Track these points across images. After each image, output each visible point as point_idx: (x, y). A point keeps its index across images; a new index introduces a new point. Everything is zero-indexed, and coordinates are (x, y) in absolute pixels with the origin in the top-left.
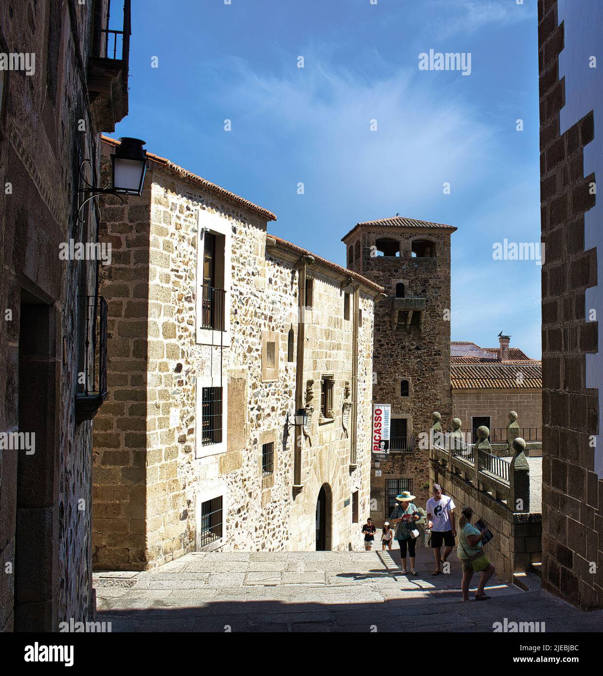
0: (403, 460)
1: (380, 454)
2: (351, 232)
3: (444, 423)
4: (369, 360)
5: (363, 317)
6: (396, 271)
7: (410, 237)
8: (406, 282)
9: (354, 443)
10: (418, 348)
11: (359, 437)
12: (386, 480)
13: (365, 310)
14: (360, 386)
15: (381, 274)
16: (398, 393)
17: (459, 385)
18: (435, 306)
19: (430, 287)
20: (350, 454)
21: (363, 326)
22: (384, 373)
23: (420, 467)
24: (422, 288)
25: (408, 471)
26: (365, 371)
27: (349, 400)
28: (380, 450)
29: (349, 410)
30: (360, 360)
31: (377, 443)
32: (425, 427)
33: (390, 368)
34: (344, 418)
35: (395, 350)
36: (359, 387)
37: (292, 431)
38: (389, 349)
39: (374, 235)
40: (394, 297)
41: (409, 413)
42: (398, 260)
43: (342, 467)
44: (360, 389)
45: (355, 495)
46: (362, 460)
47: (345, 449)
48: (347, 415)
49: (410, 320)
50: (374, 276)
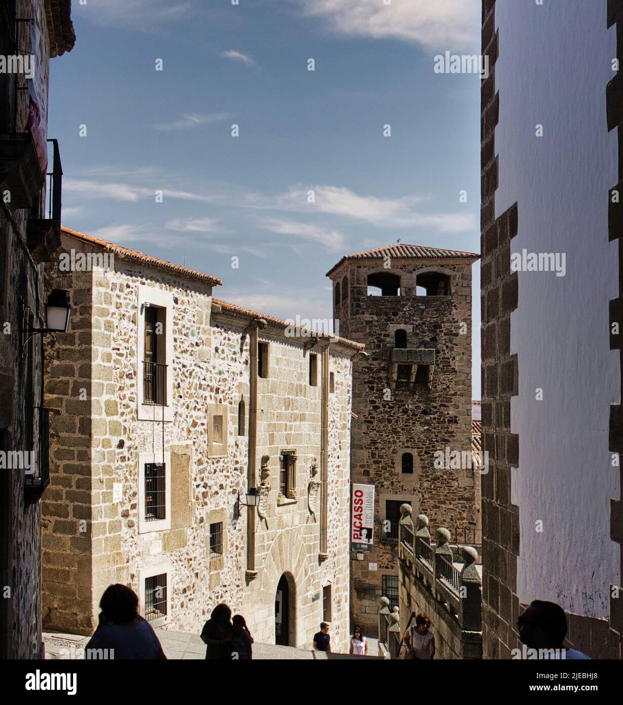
1: (361, 544)
2: (337, 266)
3: (464, 511)
4: (346, 432)
5: (335, 382)
6: (395, 314)
7: (414, 270)
8: (409, 329)
9: (323, 529)
10: (425, 412)
11: (332, 522)
12: (383, 576)
13: (339, 372)
14: (332, 462)
15: (375, 318)
16: (398, 468)
18: (449, 359)
19: (443, 334)
20: (319, 542)
21: (335, 392)
22: (380, 443)
24: (431, 335)
26: (339, 444)
27: (317, 479)
28: (360, 539)
29: (317, 491)
30: (331, 431)
31: (356, 530)
32: (436, 514)
33: (388, 436)
34: (310, 499)
35: (394, 414)
36: (330, 464)
37: (244, 511)
38: (386, 412)
39: (366, 269)
40: (392, 348)
41: (413, 494)
42: (398, 301)
43: (308, 555)
44: (332, 466)
45: (327, 590)
46: (336, 549)
47: (312, 535)
48: (314, 496)
49: (414, 377)
50: (366, 321)
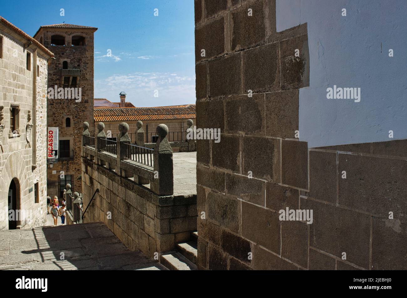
0: (68, 164)
1: (52, 159)
4: (45, 99)
5: (40, 71)
6: (63, 54)
7: (71, 34)
8: (68, 61)
9: (34, 151)
11: (39, 148)
12: (58, 176)
13: (41, 66)
14: (38, 115)
16: (64, 125)
17: (99, 119)
18: (85, 74)
19: (82, 63)
20: (32, 159)
21: (40, 76)
23: (77, 167)
24: (78, 64)
25: (71, 171)
26: (41, 105)
27: (31, 123)
28: (52, 156)
29: (31, 130)
30: (38, 97)
31: (50, 152)
33: (60, 110)
34: (27, 134)
36: (37, 115)
39: (50, 33)
40: (61, 69)
41: (71, 136)
42: (64, 48)
43: (26, 167)
44: (38, 117)
45: (36, 185)
46: (40, 162)
47: (29, 155)
48: (29, 133)
49: (71, 82)
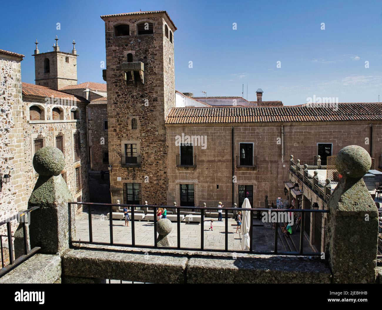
0: (134, 171)
3: (161, 147)
6: (127, 45)
7: (135, 22)
8: (133, 53)
10: (142, 96)
12: (124, 183)
15: (117, 48)
16: (130, 127)
18: (152, 67)
19: (150, 54)
22: (121, 114)
24: (144, 55)
25: (138, 179)
32: (148, 150)
33: (125, 110)
35: (127, 98)
38: (124, 98)
39: (113, 23)
41: (137, 140)
42: (128, 38)
50: (113, 50)
